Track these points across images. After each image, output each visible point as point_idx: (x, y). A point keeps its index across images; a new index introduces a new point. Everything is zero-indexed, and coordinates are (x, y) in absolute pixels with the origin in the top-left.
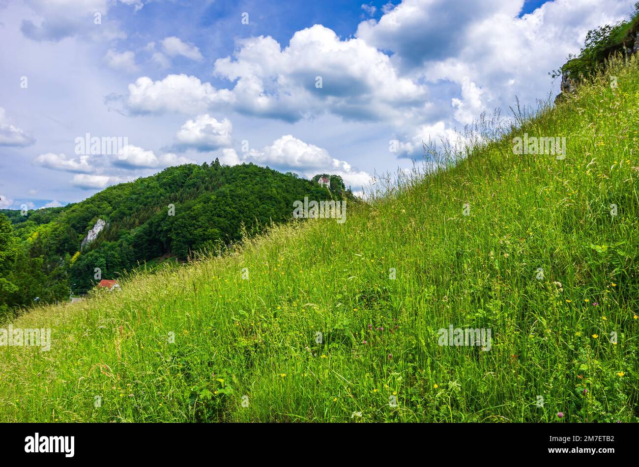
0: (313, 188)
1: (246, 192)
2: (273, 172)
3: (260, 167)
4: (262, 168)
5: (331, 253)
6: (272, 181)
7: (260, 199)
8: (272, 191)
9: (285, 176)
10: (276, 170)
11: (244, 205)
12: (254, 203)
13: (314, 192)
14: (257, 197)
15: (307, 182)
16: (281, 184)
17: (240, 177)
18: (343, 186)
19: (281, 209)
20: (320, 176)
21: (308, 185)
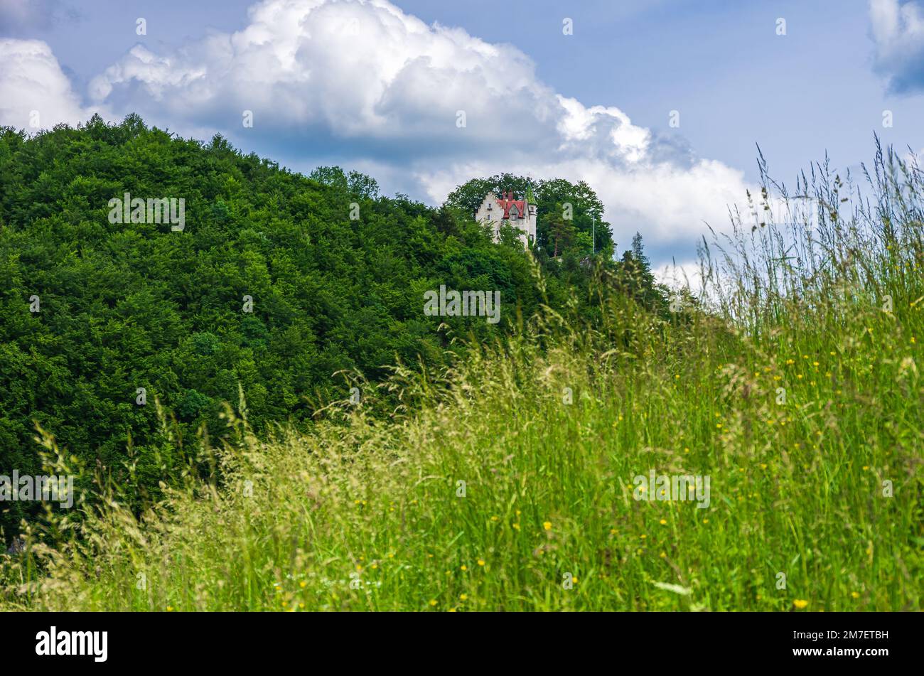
0: (450, 248)
1: (110, 269)
2: (248, 167)
3: (179, 141)
4: (192, 147)
5: (536, 581)
6: (245, 212)
7: (183, 304)
8: (242, 263)
9: (309, 185)
10: (262, 157)
11: (98, 335)
12: (154, 322)
13: (454, 266)
14: (167, 296)
15: (419, 218)
16: (291, 226)
17: (79, 190)
18: (603, 239)
19: (288, 353)
20: (488, 186)
21: (425, 232)
